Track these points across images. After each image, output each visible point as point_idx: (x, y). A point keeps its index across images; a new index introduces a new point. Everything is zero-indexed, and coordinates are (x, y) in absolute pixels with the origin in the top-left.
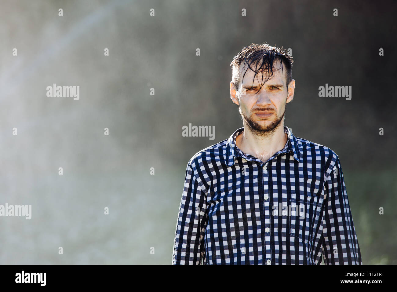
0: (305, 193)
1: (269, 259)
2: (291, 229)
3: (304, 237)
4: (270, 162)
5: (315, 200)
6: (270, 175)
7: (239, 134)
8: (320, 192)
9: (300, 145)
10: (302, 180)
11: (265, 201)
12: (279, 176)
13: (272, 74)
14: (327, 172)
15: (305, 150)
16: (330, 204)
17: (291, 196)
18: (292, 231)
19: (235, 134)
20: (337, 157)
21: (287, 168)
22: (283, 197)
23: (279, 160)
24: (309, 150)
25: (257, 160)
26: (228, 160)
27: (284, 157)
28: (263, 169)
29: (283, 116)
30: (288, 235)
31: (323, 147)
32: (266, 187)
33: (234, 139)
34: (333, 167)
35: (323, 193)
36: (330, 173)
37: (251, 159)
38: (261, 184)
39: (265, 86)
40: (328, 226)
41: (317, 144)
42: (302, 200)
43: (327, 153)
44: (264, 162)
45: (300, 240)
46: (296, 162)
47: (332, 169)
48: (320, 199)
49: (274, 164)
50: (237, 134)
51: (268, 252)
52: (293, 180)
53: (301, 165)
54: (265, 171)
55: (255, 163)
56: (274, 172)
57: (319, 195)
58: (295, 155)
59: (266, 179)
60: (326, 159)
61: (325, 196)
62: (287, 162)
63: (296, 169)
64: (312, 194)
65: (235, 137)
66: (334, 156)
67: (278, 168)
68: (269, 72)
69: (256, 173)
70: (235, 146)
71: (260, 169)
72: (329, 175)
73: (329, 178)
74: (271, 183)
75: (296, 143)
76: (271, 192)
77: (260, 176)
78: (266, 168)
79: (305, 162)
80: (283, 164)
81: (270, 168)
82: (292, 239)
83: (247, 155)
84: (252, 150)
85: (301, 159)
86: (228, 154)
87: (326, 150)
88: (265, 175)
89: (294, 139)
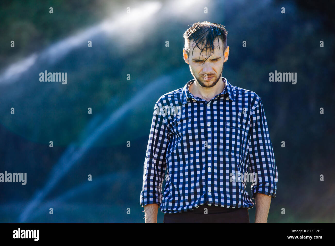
0: (236, 122)
1: (210, 167)
2: (226, 146)
3: (235, 152)
4: (212, 101)
5: (244, 127)
6: (212, 110)
7: (192, 83)
8: (247, 122)
9: (234, 91)
10: (234, 113)
11: (208, 127)
12: (218, 110)
13: (213, 52)
14: (252, 108)
15: (237, 94)
16: (254, 131)
17: (226, 124)
18: (227, 148)
19: (189, 83)
20: (260, 99)
21: (224, 105)
22: (221, 124)
23: (219, 100)
24: (240, 94)
25: (203, 100)
26: (183, 100)
27: (222, 98)
28: (207, 106)
29: (221, 74)
30: (224, 150)
31: (250, 92)
32: (209, 118)
33: (187, 86)
34: (257, 105)
35: (249, 123)
36: (254, 109)
37: (198, 100)
38: (205, 116)
39: (208, 60)
40: (253, 146)
41: (246, 90)
42: (234, 126)
43: (253, 95)
44: (208, 101)
45: (233, 154)
46: (231, 101)
47: (256, 106)
48: (247, 127)
49: (215, 103)
50: (191, 83)
51: (209, 162)
52: (228, 113)
53: (234, 104)
54: (209, 107)
55: (201, 102)
56: (215, 108)
57: (246, 124)
58: (230, 97)
59: (209, 112)
60: (252, 99)
61: (251, 125)
62: (225, 101)
63: (231, 106)
64: (241, 123)
65: (189, 85)
66: (258, 98)
67: (218, 105)
68: (210, 50)
69: (202, 108)
70: (188, 91)
71: (205, 106)
72: (253, 110)
73: (254, 113)
74: (212, 115)
75: (231, 89)
76: (212, 121)
77: (205, 110)
78: (209, 105)
79: (237, 102)
80: (221, 103)
81: (212, 105)
82: (227, 153)
83: (196, 97)
84: (200, 94)
85: (235, 99)
86: (183, 96)
87: (252, 94)
88: (209, 110)
89: (230, 86)
